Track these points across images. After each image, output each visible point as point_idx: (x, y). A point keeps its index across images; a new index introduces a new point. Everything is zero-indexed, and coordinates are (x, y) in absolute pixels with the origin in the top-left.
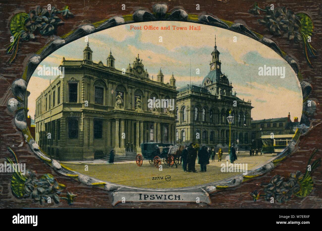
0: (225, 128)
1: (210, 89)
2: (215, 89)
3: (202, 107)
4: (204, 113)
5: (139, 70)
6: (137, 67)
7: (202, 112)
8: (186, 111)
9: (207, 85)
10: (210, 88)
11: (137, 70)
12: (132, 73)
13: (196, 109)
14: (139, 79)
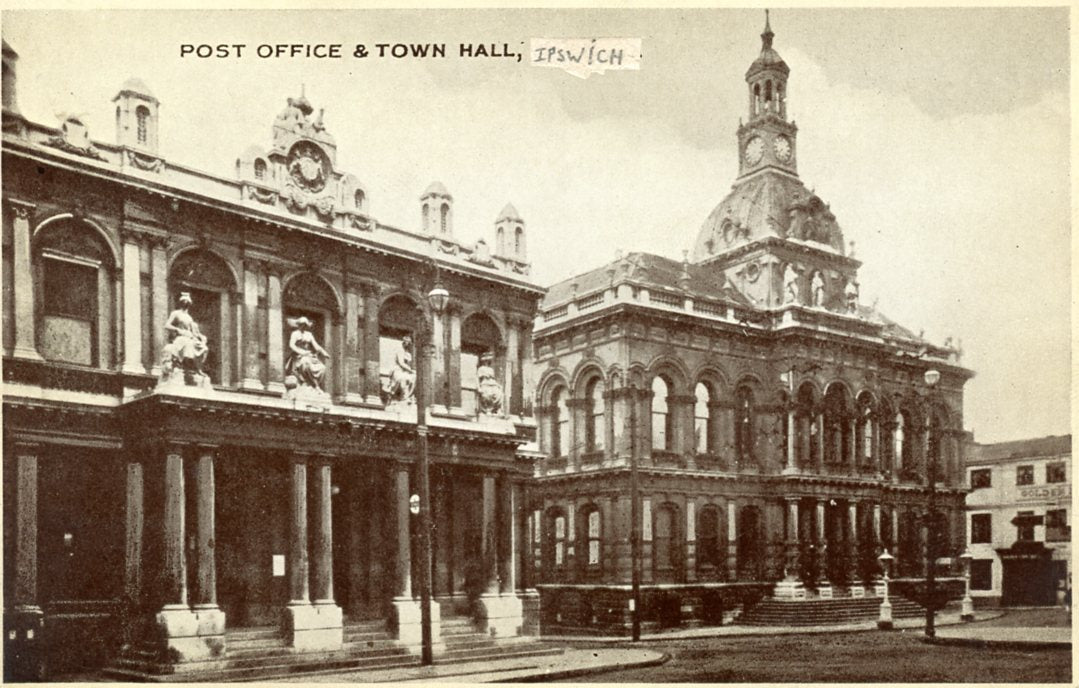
0: (818, 489)
1: (739, 274)
2: (766, 275)
3: (694, 375)
4: (702, 410)
5: (310, 167)
6: (293, 150)
7: (693, 401)
8: (605, 396)
9: (722, 249)
10: (739, 269)
11: (298, 167)
12: (268, 182)
13: (659, 387)
14: (311, 219)
